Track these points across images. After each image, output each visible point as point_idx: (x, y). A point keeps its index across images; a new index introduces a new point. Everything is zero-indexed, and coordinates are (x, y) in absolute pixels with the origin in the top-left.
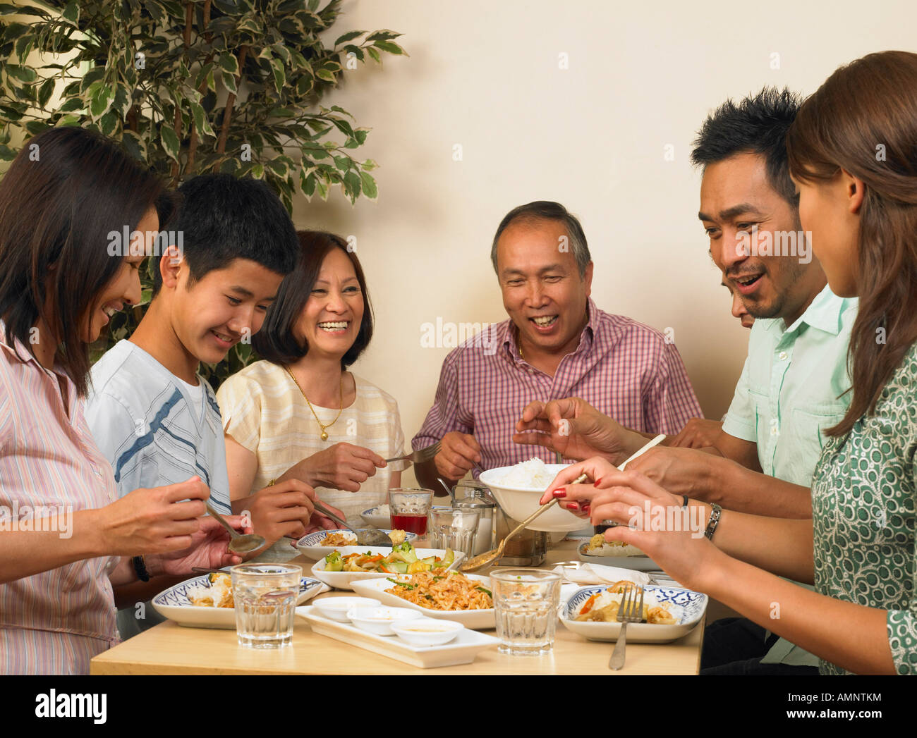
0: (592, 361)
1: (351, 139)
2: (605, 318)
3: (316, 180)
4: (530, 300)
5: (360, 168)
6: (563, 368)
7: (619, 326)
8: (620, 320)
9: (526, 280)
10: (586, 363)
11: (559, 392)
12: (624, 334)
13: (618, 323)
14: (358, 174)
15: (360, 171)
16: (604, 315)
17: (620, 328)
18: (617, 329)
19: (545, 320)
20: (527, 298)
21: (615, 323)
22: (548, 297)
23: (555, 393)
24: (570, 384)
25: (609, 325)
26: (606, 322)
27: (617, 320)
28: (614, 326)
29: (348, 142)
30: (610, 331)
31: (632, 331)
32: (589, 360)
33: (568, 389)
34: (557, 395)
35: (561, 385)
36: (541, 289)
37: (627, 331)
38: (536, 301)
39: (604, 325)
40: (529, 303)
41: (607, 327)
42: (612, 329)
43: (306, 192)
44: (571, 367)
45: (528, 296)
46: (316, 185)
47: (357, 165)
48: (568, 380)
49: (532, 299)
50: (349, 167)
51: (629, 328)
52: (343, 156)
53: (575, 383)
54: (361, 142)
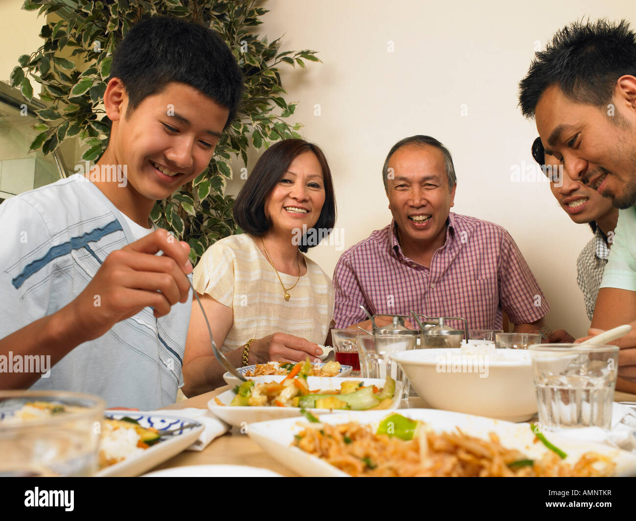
0: (455, 251)
1: (286, 111)
2: (458, 218)
3: (262, 139)
4: (412, 201)
5: (291, 130)
6: (435, 259)
7: (469, 222)
8: (469, 218)
9: (410, 186)
10: (451, 253)
11: (435, 277)
12: (475, 228)
13: (467, 220)
14: (289, 133)
15: (291, 131)
16: (456, 216)
17: (470, 223)
18: (468, 224)
19: (421, 218)
20: (410, 200)
21: (466, 221)
22: (426, 199)
23: (433, 279)
24: (443, 270)
25: (462, 222)
26: (459, 220)
27: (466, 218)
28: (466, 222)
29: (284, 113)
30: (464, 226)
31: (480, 226)
32: (452, 250)
33: (441, 275)
34: (434, 280)
35: (436, 272)
36: (421, 193)
37: (477, 226)
38: (417, 202)
39: (458, 223)
40: (411, 203)
41: (461, 224)
42: (464, 224)
43: (256, 146)
44: (441, 258)
45: (411, 198)
46: (263, 142)
47: (289, 127)
48: (441, 268)
49: (413, 201)
50: (285, 129)
51: (478, 224)
52: (280, 122)
53: (446, 269)
54: (292, 112)
